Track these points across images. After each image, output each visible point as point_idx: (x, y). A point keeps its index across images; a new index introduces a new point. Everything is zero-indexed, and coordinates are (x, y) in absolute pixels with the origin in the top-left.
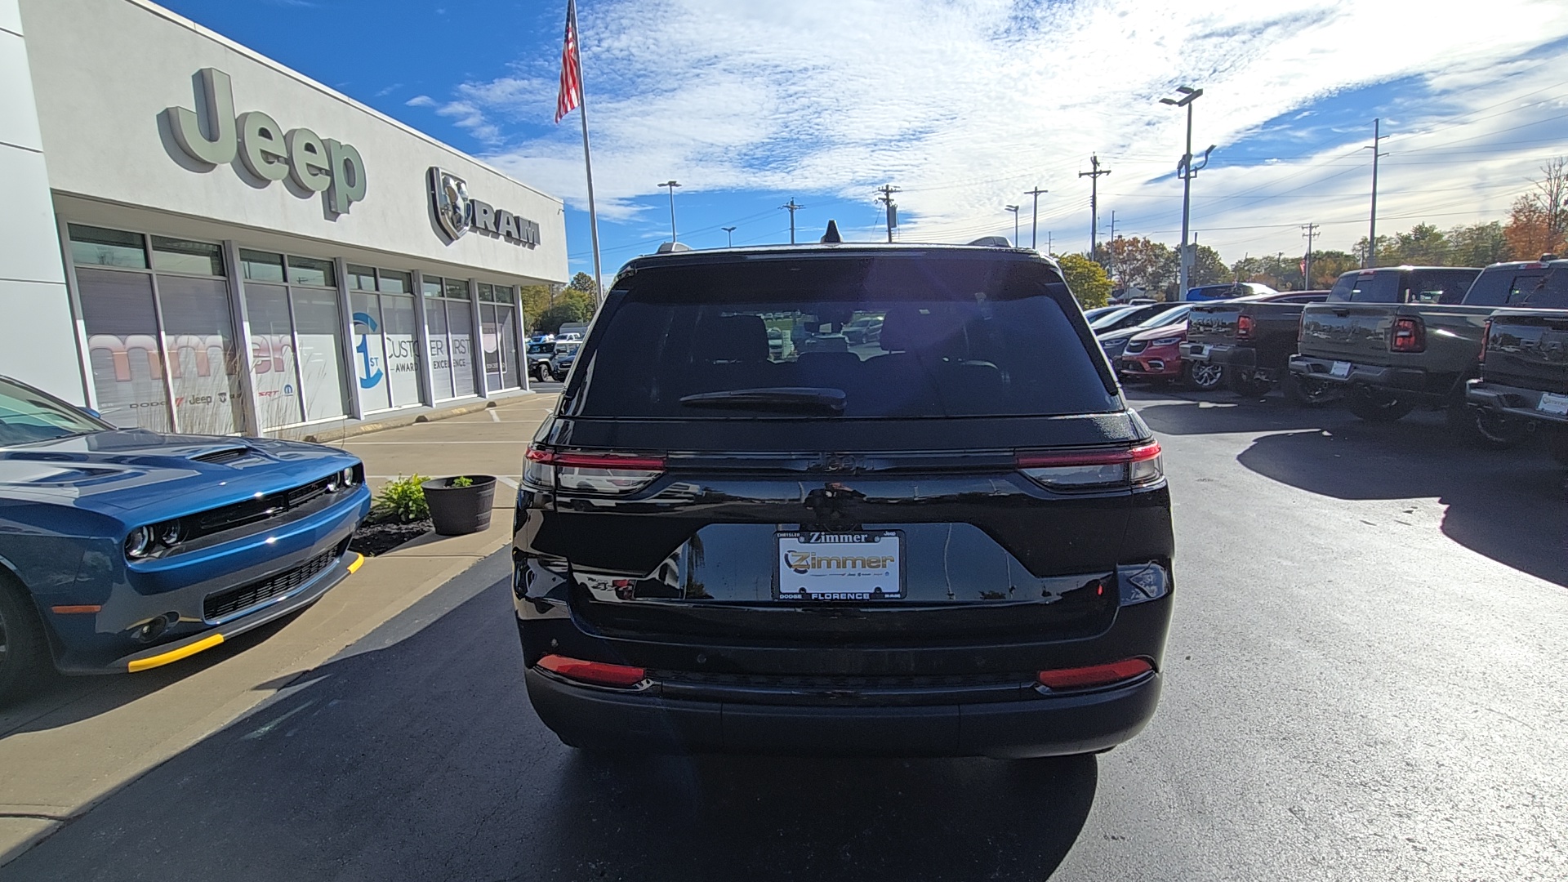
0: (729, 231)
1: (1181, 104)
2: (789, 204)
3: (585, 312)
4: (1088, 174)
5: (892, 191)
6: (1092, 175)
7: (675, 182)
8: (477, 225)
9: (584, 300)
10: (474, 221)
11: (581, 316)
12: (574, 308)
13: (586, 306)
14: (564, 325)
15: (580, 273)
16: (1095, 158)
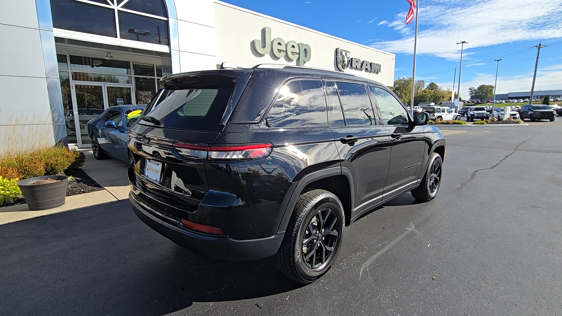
0: (498, 61)
3: (430, 98)
7: (465, 42)
8: (353, 67)
9: (431, 93)
10: (351, 65)
11: (428, 100)
12: (426, 97)
13: (431, 96)
14: (420, 103)
15: (432, 83)
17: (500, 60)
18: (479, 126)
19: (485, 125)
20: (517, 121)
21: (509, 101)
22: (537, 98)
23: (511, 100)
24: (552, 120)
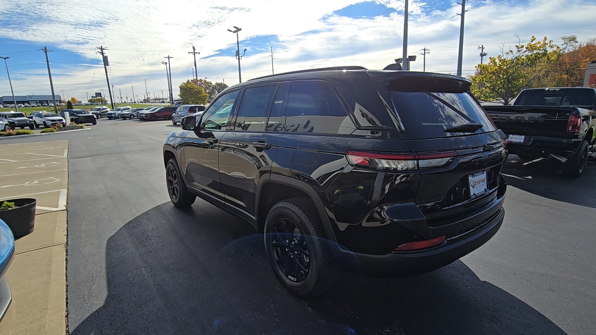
0: (5, 59)
1: (234, 32)
2: (44, 49)
4: (192, 53)
5: (104, 49)
6: (194, 54)
16: (194, 47)
17: (8, 58)
18: (50, 134)
19: (55, 132)
20: (80, 126)
21: (7, 106)
22: (37, 103)
23: (8, 105)
24: (95, 123)
